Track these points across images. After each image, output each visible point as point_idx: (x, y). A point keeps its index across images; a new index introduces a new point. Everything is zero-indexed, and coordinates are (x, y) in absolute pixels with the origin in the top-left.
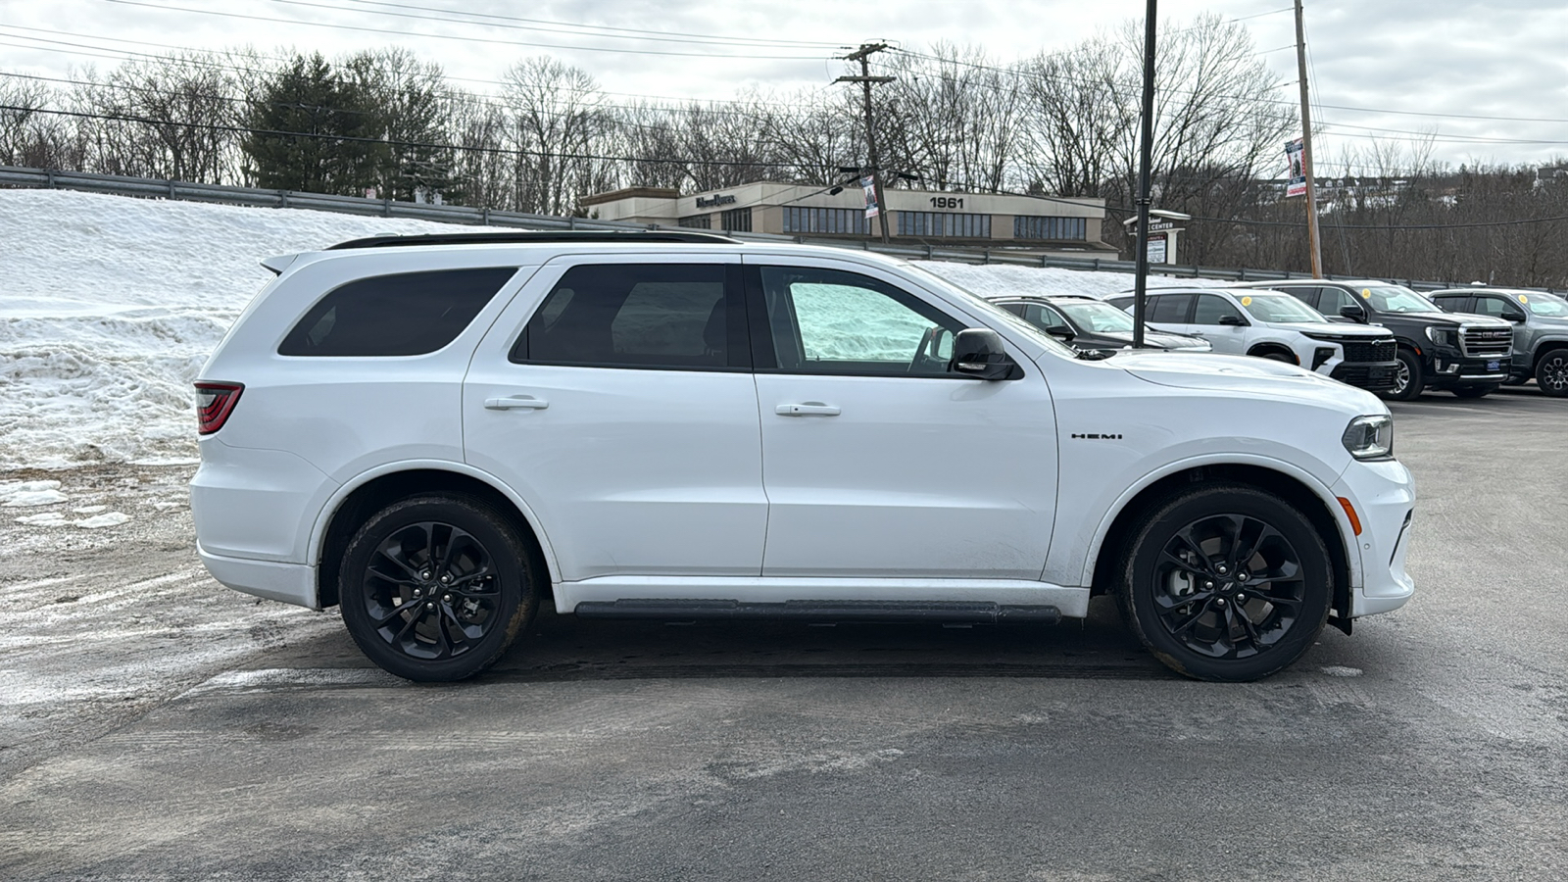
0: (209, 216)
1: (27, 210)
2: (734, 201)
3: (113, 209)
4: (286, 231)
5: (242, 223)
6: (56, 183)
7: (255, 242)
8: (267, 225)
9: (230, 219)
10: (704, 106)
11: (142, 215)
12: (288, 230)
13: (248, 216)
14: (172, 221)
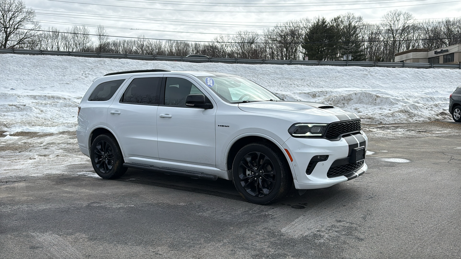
0: (243, 67)
1: (201, 68)
2: (448, 51)
3: (221, 67)
4: (261, 70)
5: (250, 69)
6: (210, 61)
7: (252, 74)
8: (257, 69)
9: (248, 68)
10: (451, 20)
11: (227, 68)
12: (262, 70)
13: (252, 67)
14: (234, 69)
